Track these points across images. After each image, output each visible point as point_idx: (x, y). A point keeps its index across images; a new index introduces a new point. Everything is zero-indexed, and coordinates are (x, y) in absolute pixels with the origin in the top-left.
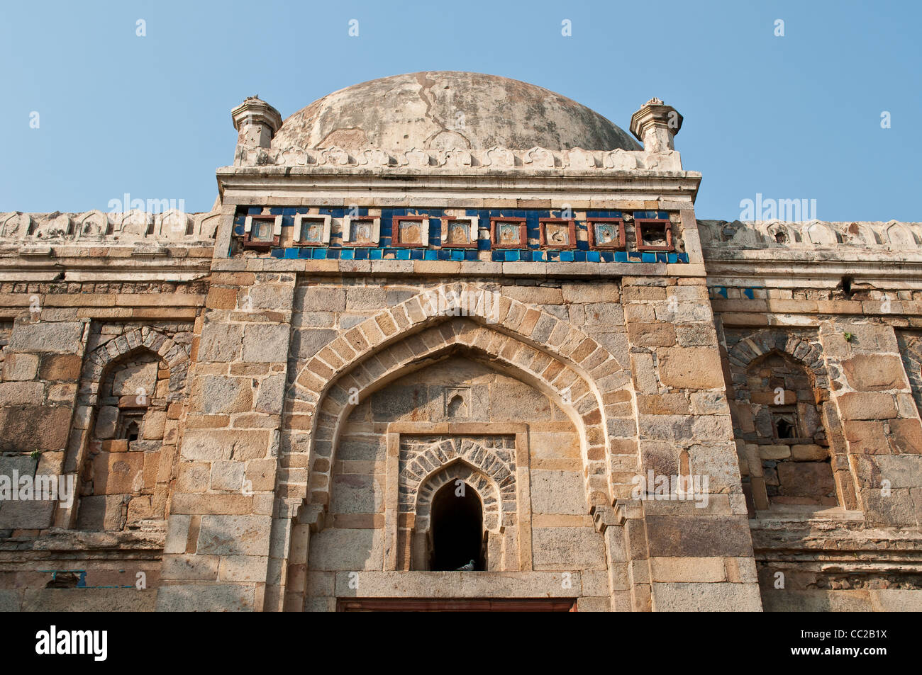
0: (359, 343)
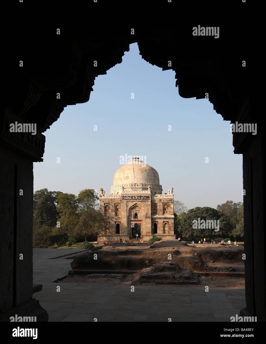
0: (130, 206)
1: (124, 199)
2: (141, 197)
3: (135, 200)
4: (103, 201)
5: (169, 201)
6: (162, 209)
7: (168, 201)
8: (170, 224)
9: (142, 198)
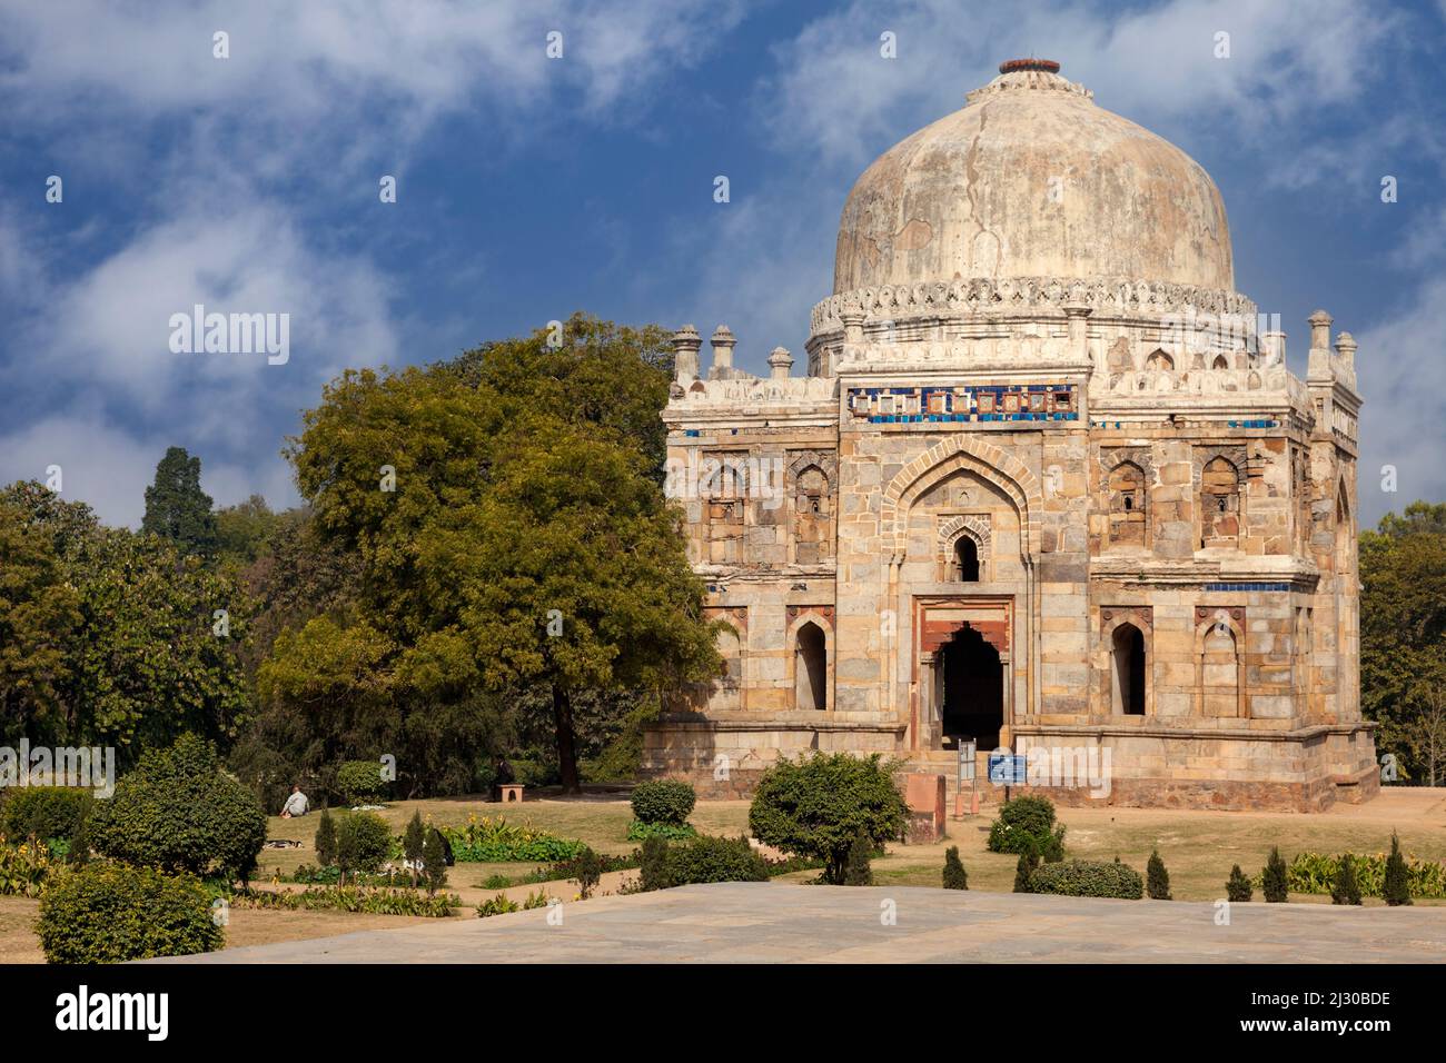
0: (913, 470)
1: (863, 416)
2: (999, 392)
3: (953, 419)
4: (696, 434)
5: (1250, 432)
6: (1189, 496)
7: (1240, 431)
8: (1259, 634)
9: (1011, 403)
